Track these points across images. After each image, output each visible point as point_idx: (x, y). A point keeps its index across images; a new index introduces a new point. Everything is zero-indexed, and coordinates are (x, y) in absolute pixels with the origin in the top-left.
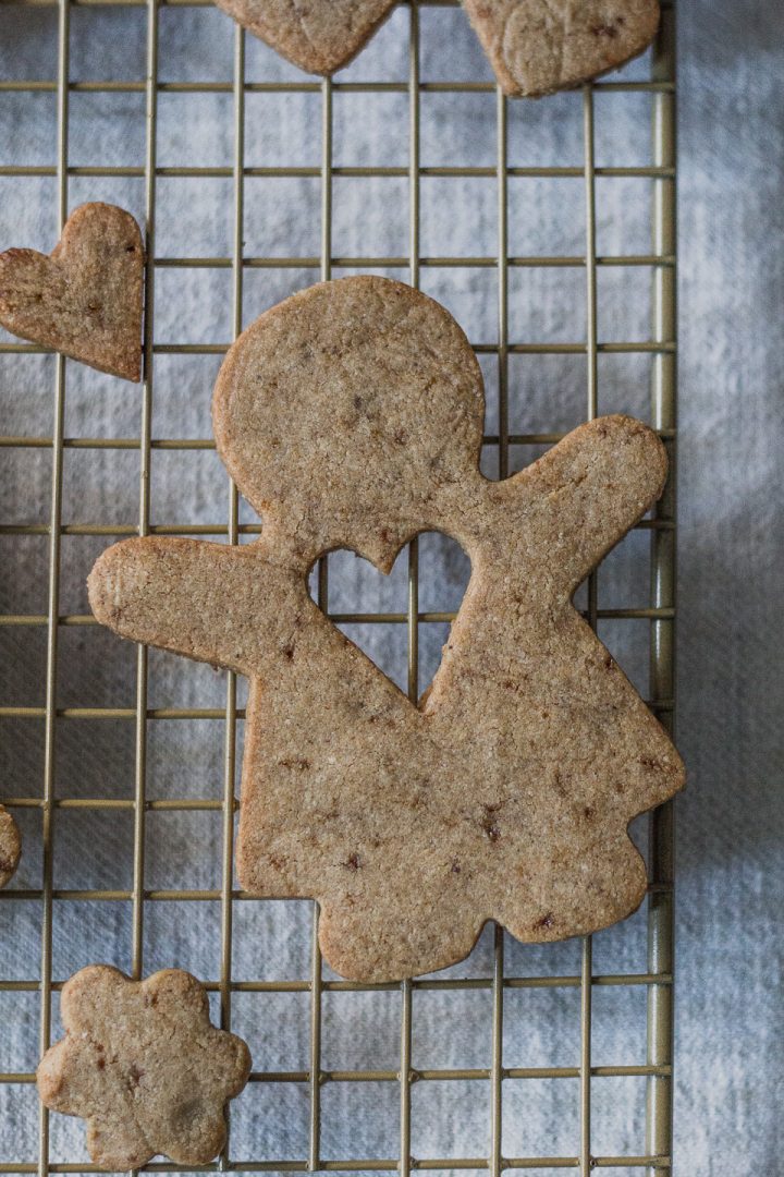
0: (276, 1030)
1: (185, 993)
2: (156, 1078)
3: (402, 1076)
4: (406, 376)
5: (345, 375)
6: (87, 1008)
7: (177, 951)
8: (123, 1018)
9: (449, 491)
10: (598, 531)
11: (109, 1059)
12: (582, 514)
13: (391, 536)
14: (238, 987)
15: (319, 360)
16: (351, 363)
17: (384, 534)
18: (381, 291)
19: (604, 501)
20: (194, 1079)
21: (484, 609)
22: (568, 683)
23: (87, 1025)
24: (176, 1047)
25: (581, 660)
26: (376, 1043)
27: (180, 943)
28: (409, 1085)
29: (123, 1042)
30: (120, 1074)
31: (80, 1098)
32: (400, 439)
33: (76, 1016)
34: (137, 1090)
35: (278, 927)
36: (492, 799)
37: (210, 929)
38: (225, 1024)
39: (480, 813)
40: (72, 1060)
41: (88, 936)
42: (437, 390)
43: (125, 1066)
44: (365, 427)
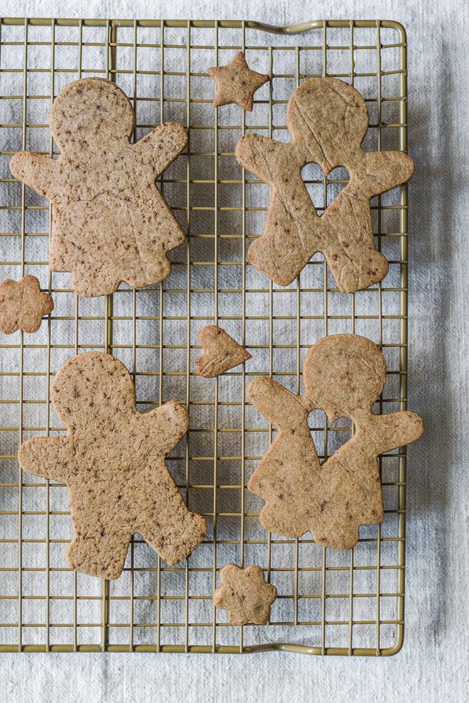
0: (285, 581)
1: (258, 573)
2: (250, 598)
3: (323, 596)
4: (364, 373)
5: (348, 364)
6: (229, 578)
7: (254, 557)
8: (239, 580)
9: (360, 410)
10: (394, 443)
11: (235, 593)
12: (392, 435)
13: (337, 414)
14: (273, 570)
15: (343, 356)
16: (351, 362)
17: (336, 413)
18: (370, 346)
19: (400, 435)
20: (261, 598)
21: (352, 447)
22: (364, 479)
23: (229, 583)
24: (255, 589)
25: (371, 475)
26: (316, 584)
27: (255, 555)
28: (325, 599)
29: (240, 588)
30: (238, 597)
31: (227, 604)
32: (353, 390)
33: (225, 580)
34: (244, 602)
35: (285, 549)
36: (327, 500)
37: (264, 550)
38: (269, 582)
39: (322, 501)
40: (224, 593)
41: (227, 553)
42: (371, 381)
43: (240, 595)
44: (346, 381)
